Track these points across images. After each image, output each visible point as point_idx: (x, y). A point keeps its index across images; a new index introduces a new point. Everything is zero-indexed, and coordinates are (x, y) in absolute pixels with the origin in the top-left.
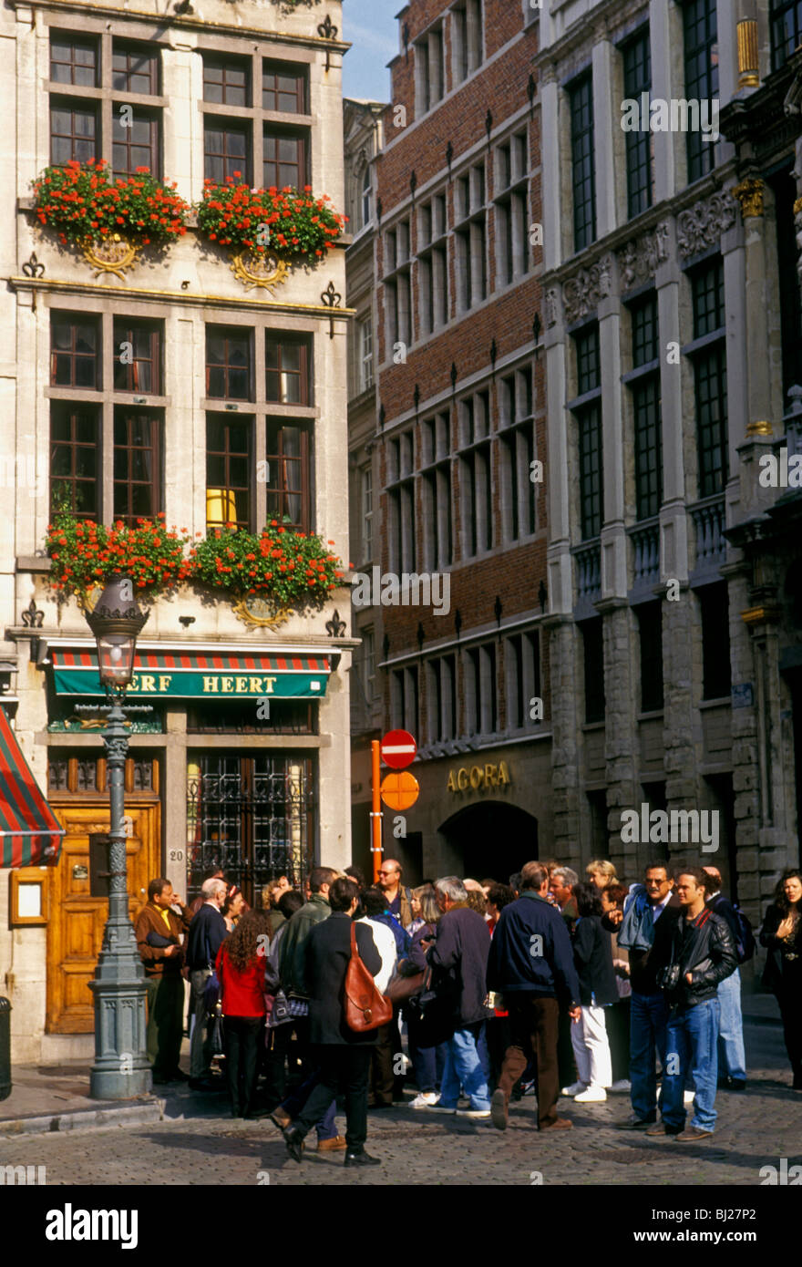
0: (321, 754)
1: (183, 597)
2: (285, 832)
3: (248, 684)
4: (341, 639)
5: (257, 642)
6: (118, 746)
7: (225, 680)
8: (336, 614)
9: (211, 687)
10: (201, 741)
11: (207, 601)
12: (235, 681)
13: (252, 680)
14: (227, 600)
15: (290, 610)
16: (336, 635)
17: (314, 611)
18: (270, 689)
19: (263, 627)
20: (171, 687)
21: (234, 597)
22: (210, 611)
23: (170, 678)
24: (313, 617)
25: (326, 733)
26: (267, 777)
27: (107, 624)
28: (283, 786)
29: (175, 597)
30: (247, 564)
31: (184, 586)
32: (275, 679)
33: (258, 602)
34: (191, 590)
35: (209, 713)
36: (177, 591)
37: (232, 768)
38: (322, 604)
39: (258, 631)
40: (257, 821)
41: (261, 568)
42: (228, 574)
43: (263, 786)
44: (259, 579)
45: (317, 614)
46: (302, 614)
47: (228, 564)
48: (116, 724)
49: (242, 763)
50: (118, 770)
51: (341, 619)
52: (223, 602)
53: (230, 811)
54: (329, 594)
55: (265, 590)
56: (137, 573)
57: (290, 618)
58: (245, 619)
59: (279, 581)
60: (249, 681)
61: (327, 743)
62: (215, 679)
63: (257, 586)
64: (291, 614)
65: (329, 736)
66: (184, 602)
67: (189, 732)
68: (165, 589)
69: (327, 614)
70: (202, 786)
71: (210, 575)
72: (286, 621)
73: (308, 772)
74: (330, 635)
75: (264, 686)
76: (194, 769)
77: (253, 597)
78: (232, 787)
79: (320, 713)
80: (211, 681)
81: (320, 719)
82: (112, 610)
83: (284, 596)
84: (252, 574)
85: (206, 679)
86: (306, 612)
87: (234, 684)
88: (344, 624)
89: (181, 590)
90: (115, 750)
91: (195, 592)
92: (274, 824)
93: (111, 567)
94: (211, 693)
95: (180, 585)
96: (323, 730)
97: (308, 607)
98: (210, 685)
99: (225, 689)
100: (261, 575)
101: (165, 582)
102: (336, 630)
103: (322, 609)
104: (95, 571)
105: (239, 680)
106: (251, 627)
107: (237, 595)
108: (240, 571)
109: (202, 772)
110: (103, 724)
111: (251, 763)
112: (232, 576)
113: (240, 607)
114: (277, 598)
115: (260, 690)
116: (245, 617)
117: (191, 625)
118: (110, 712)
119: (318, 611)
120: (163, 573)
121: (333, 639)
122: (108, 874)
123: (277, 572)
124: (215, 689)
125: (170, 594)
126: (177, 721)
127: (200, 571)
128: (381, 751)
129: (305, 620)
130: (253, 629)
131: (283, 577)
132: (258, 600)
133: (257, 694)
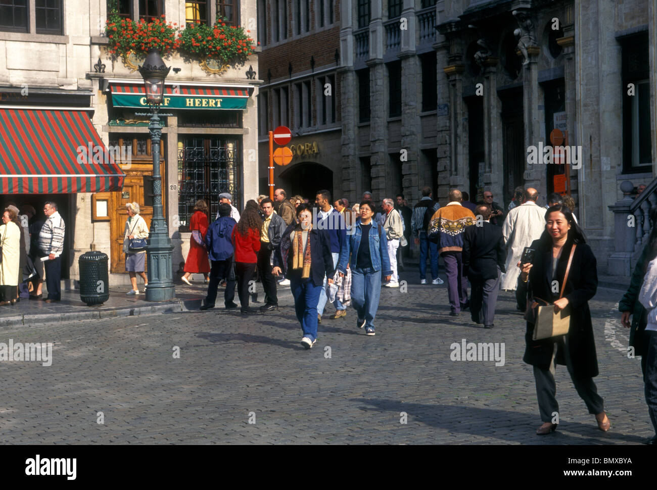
0: (244, 137)
1: (174, 58)
2: (225, 176)
3: (208, 103)
4: (253, 80)
5: (211, 81)
6: (156, 133)
7: (197, 100)
8: (251, 68)
9: (190, 104)
10: (185, 131)
11: (187, 60)
12: (202, 101)
13: (210, 100)
14: (196, 60)
15: (228, 66)
16: (251, 78)
17: (240, 66)
18: (219, 105)
19: (215, 74)
20: (171, 103)
21: (200, 59)
22: (188, 65)
23: (169, 99)
24: (239, 69)
25: (246, 127)
26: (217, 149)
27: (151, 73)
28: (224, 153)
29: (171, 58)
30: (208, 42)
31: (175, 53)
32: (221, 100)
33: (212, 61)
34: (178, 55)
35: (188, 117)
36: (172, 55)
37: (199, 144)
38: (244, 63)
39: (212, 76)
40: (212, 171)
41: (214, 44)
42: (198, 47)
43: (215, 153)
44: (213, 50)
45: (241, 68)
46: (234, 68)
47: (198, 42)
48: (155, 122)
49: (204, 142)
50: (157, 145)
51: (254, 70)
52: (195, 61)
53: (199, 166)
54: (247, 57)
55: (216, 55)
56: (153, 45)
57: (228, 69)
58: (206, 70)
59: (223, 51)
60: (209, 101)
61: (247, 132)
62: (192, 100)
63: (212, 53)
64: (229, 67)
65: (248, 129)
66: (175, 60)
67: (179, 126)
68: (166, 54)
69: (246, 68)
70: (185, 153)
71: (189, 47)
72: (226, 71)
73: (237, 146)
74: (248, 78)
75: (216, 103)
76: (181, 144)
77: (210, 58)
78: (200, 153)
79: (243, 117)
80: (190, 101)
81: (243, 120)
82: (153, 66)
83: (225, 58)
84: (210, 47)
85: (188, 100)
86: (236, 67)
87: (201, 102)
88: (255, 73)
89: (174, 55)
90: (155, 135)
91: (181, 56)
92: (221, 172)
93: (139, 43)
94: (190, 107)
95: (173, 52)
96: (245, 125)
97: (237, 64)
98: (189, 103)
99: (197, 105)
100: (215, 47)
101: (166, 51)
102: (251, 76)
103: (244, 65)
104: (131, 44)
105: (204, 100)
106: (208, 74)
107: (202, 58)
108: (204, 45)
109: (185, 146)
110: (136, 122)
111: (209, 142)
112: (200, 48)
113: (203, 64)
114: (222, 59)
115: (214, 106)
116: (206, 69)
117: (179, 72)
118: (152, 117)
119: (242, 66)
120: (165, 46)
121: (249, 80)
122: (153, 195)
123: (222, 46)
124: (192, 105)
125: (169, 57)
126: (173, 121)
127: (184, 45)
128: (273, 136)
129: (235, 71)
130: (210, 75)
131: (225, 49)
132: (212, 60)
133: (213, 107)
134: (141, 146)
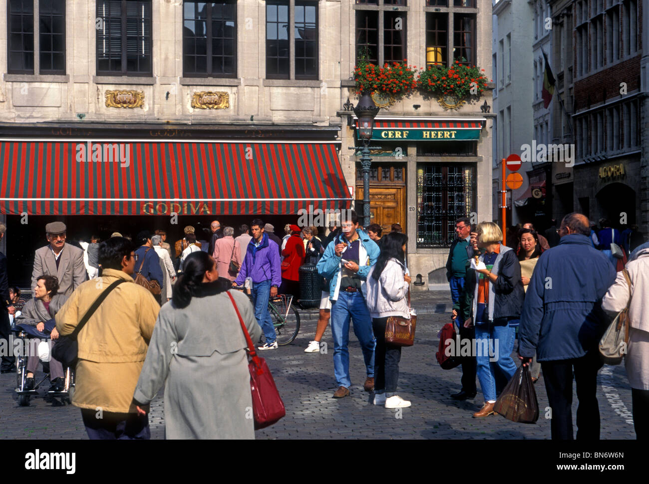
0: (478, 164)
1: (415, 96)
2: (461, 198)
3: (443, 134)
4: (488, 113)
5: (448, 115)
7: (433, 133)
8: (486, 103)
9: (426, 136)
10: (423, 159)
11: (426, 98)
12: (437, 133)
13: (445, 132)
14: (434, 98)
15: (464, 101)
16: (485, 112)
17: (475, 101)
18: (453, 137)
19: (451, 109)
20: (408, 136)
21: (438, 96)
22: (427, 102)
23: (408, 132)
24: (475, 104)
25: (480, 156)
26: (454, 175)
27: (362, 112)
28: (461, 179)
29: (411, 96)
30: (442, 81)
31: (415, 92)
32: (456, 132)
33: (448, 98)
34: (418, 94)
35: (426, 147)
36: (412, 94)
37: (438, 171)
38: (479, 98)
39: (449, 111)
40: (449, 194)
41: (448, 83)
42: (434, 86)
43: (452, 179)
44: (448, 88)
45: (476, 103)
46: (469, 103)
47: (434, 82)
48: (365, 154)
49: (443, 169)
51: (488, 104)
52: (433, 98)
53: (437, 190)
54: (482, 93)
55: (452, 92)
56: (392, 86)
57: (464, 105)
58: (443, 105)
59: (458, 88)
60: (444, 133)
61: (481, 159)
62: (428, 132)
63: (448, 91)
64: (465, 103)
65: (482, 157)
66: (415, 98)
67: (417, 155)
68: (406, 93)
69: (481, 102)
70: (425, 180)
71: (426, 86)
72: (462, 106)
73: (473, 173)
74: (483, 112)
75: (451, 135)
76: (421, 172)
77: (447, 95)
78: (438, 179)
79: (478, 147)
80: (426, 133)
81: (478, 149)
82: (363, 107)
83: (460, 95)
84: (445, 86)
85: (424, 132)
86: (471, 102)
87: (437, 135)
88: (489, 107)
89: (414, 93)
90: (365, 165)
91: (421, 94)
92: (457, 195)
93: (381, 84)
94: (427, 139)
95: (414, 91)
96: (479, 154)
97: (472, 100)
98: (426, 135)
99: (433, 137)
100: (449, 86)
101: (406, 90)
102: (486, 110)
103: (479, 100)
104: (374, 86)
105: (439, 133)
106: (446, 109)
108: (440, 85)
109: (424, 173)
110: (380, 152)
111: (447, 169)
112: (436, 87)
113: (441, 100)
114: (457, 96)
115: (449, 137)
116: (443, 104)
117: (419, 108)
118: (363, 149)
119: (477, 101)
120: (404, 86)
121: (484, 113)
122: (362, 216)
123: (457, 84)
124: (428, 137)
125: (409, 95)
126: (412, 151)
127: (422, 85)
128: (506, 163)
129: (471, 106)
130: (447, 110)
131: (460, 87)
132: (449, 97)
133: (447, 138)
134: (385, 173)
